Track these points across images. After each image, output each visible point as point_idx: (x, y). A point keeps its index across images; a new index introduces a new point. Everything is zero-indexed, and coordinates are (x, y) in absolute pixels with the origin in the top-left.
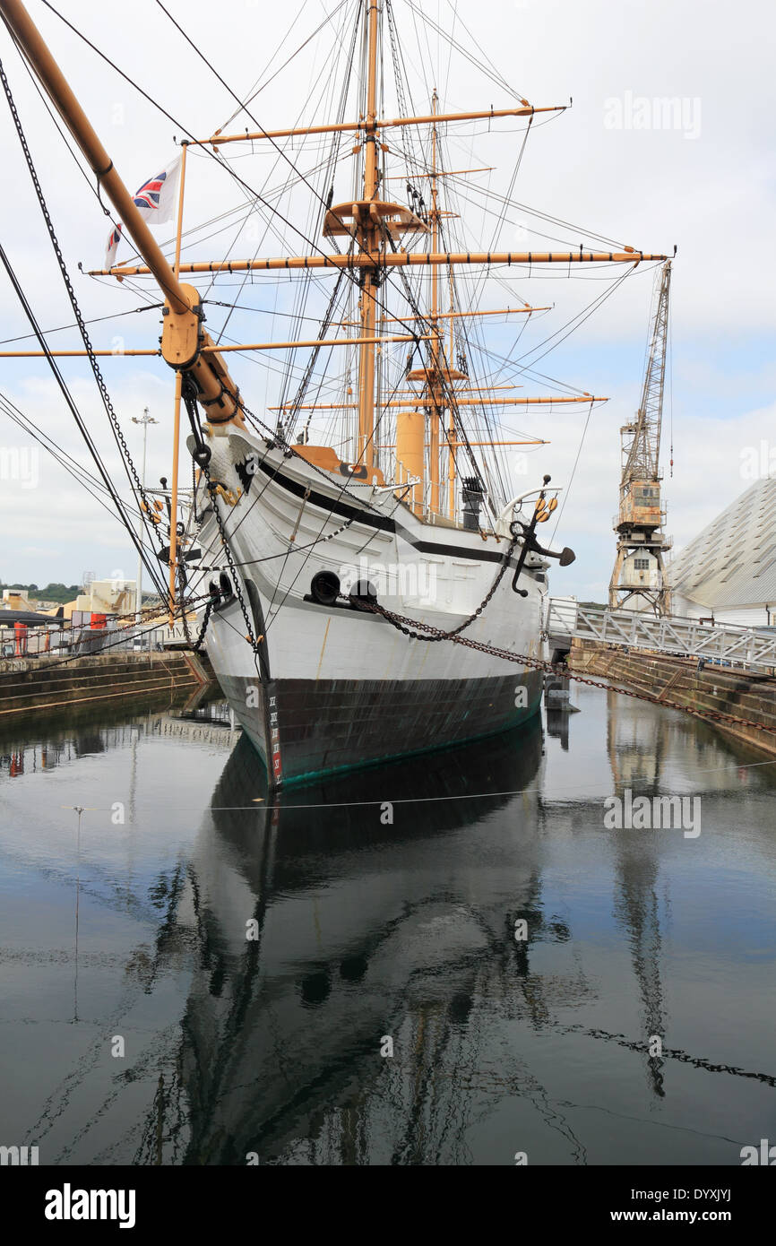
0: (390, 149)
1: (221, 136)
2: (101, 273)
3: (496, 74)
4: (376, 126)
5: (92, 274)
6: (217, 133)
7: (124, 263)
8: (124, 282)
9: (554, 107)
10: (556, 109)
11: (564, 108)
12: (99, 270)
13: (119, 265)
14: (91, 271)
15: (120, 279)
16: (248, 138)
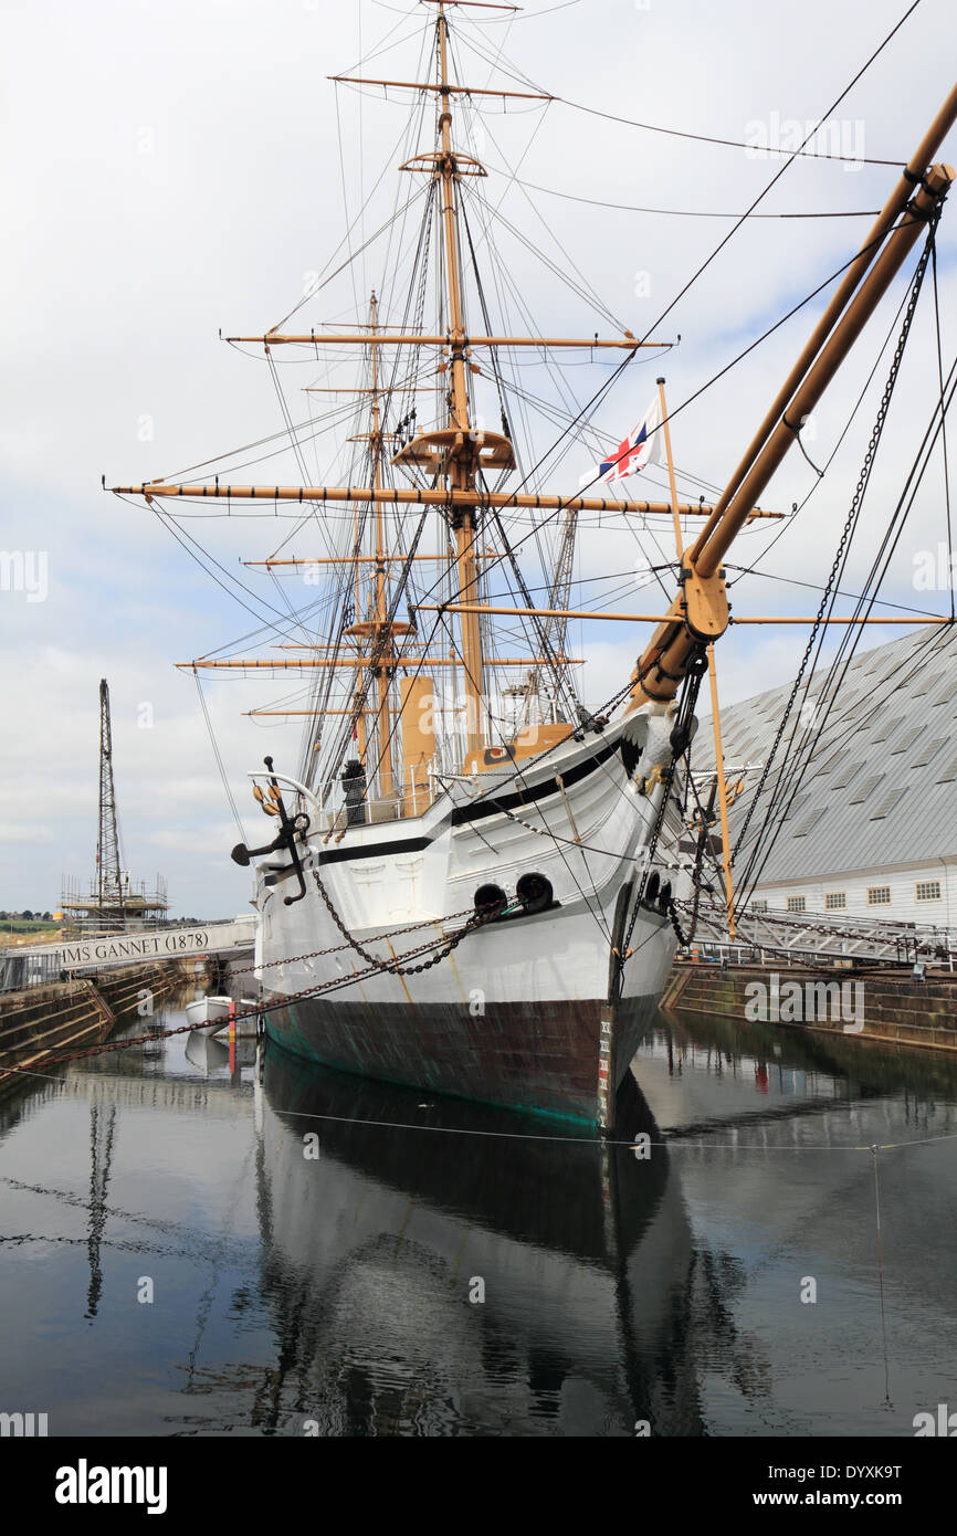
0: (481, 371)
1: (279, 334)
2: (131, 491)
3: (594, 297)
4: (467, 342)
5: (118, 490)
6: (272, 331)
7: (162, 480)
8: (153, 504)
9: (660, 343)
10: (662, 345)
11: (671, 345)
12: (128, 487)
13: (155, 482)
14: (116, 486)
15: (149, 500)
16: (313, 340)
